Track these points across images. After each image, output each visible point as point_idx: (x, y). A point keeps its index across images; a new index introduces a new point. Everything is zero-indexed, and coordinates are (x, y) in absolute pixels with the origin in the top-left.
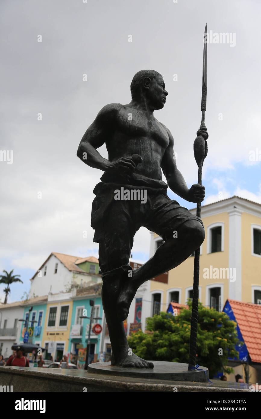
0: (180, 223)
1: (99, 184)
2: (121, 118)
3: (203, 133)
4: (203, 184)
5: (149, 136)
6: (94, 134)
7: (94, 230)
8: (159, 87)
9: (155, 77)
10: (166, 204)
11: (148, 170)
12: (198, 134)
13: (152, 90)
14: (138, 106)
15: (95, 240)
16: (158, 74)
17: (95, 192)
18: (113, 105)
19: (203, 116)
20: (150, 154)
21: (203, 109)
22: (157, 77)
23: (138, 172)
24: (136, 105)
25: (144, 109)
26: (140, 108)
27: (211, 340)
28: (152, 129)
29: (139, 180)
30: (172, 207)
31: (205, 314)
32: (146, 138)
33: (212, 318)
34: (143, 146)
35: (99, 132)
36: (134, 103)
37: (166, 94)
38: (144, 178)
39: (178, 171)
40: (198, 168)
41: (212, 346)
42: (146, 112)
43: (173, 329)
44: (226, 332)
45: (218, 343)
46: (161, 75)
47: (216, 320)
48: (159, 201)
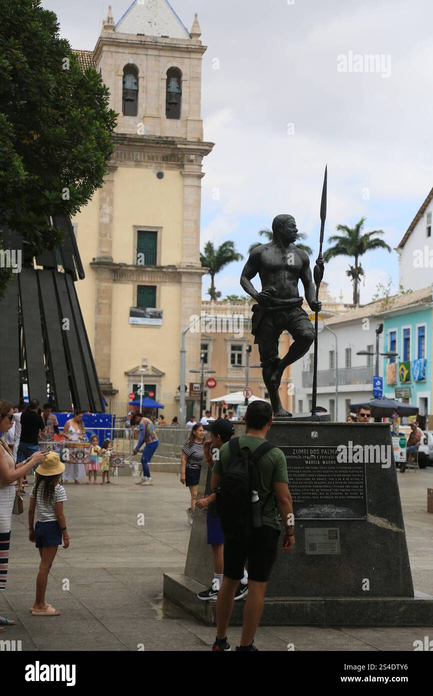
5: (283, 270)
8: (289, 229)
13: (284, 232)
15: (255, 342)
20: (284, 282)
22: (289, 219)
25: (280, 247)
28: (286, 264)
32: (280, 271)
37: (296, 231)
42: (281, 249)
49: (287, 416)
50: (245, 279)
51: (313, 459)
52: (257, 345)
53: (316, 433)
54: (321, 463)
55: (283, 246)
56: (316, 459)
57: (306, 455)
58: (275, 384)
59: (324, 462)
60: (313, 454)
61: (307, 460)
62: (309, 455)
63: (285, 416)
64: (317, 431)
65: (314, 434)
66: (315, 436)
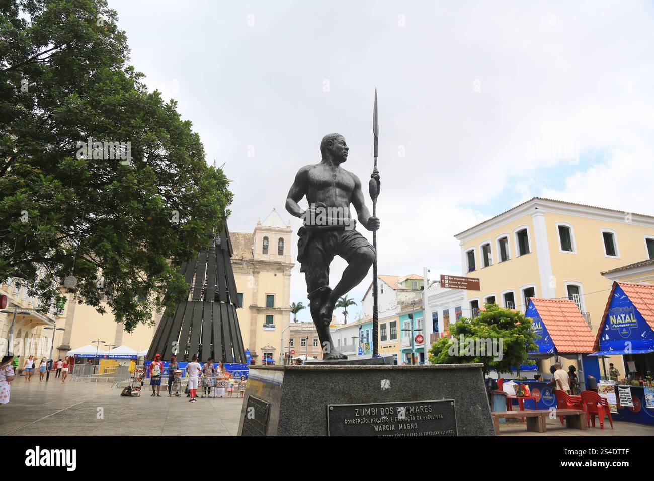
2: (310, 176)
3: (376, 176)
4: (377, 216)
5: (334, 185)
6: (294, 191)
7: (301, 264)
8: (340, 145)
9: (335, 139)
12: (372, 176)
13: (334, 149)
14: (326, 163)
15: (302, 271)
17: (299, 234)
19: (376, 161)
20: (335, 199)
21: (376, 156)
24: (324, 163)
25: (330, 165)
26: (327, 165)
27: (509, 337)
28: (336, 180)
30: (353, 238)
31: (501, 315)
32: (331, 188)
33: (508, 318)
34: (328, 194)
37: (347, 150)
40: (373, 203)
41: (510, 342)
42: (331, 167)
43: (473, 332)
44: (523, 329)
45: (515, 339)
46: (341, 136)
47: (512, 319)
49: (341, 359)
50: (291, 201)
51: (385, 423)
52: (304, 274)
53: (388, 382)
54: (397, 427)
55: (332, 164)
56: (390, 423)
57: (375, 416)
58: (325, 319)
59: (401, 427)
60: (385, 415)
61: (376, 424)
62: (380, 416)
63: (338, 359)
64: (388, 379)
65: (385, 384)
66: (387, 387)
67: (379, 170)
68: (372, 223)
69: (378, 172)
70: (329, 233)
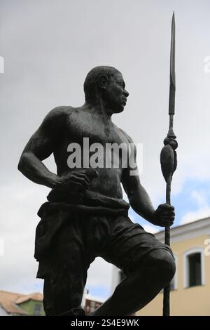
0: (144, 253)
1: (46, 204)
2: (72, 123)
3: (171, 142)
7: (38, 262)
8: (118, 86)
9: (113, 75)
10: (127, 229)
11: (106, 187)
12: (166, 142)
13: (109, 90)
14: (93, 109)
15: (39, 276)
16: (117, 72)
17: (40, 214)
18: (62, 108)
21: (171, 112)
22: (115, 75)
23: (93, 189)
24: (90, 108)
25: (100, 113)
29: (94, 198)
30: (134, 232)
35: (45, 141)
36: (88, 106)
37: (127, 95)
38: (100, 196)
39: (142, 187)
40: (166, 184)
46: (120, 73)
48: (118, 225)
55: (103, 111)
67: (176, 135)
68: (166, 213)
69: (175, 137)
70: (95, 219)
